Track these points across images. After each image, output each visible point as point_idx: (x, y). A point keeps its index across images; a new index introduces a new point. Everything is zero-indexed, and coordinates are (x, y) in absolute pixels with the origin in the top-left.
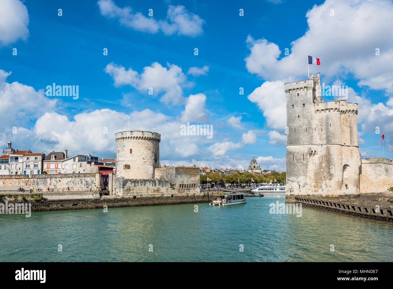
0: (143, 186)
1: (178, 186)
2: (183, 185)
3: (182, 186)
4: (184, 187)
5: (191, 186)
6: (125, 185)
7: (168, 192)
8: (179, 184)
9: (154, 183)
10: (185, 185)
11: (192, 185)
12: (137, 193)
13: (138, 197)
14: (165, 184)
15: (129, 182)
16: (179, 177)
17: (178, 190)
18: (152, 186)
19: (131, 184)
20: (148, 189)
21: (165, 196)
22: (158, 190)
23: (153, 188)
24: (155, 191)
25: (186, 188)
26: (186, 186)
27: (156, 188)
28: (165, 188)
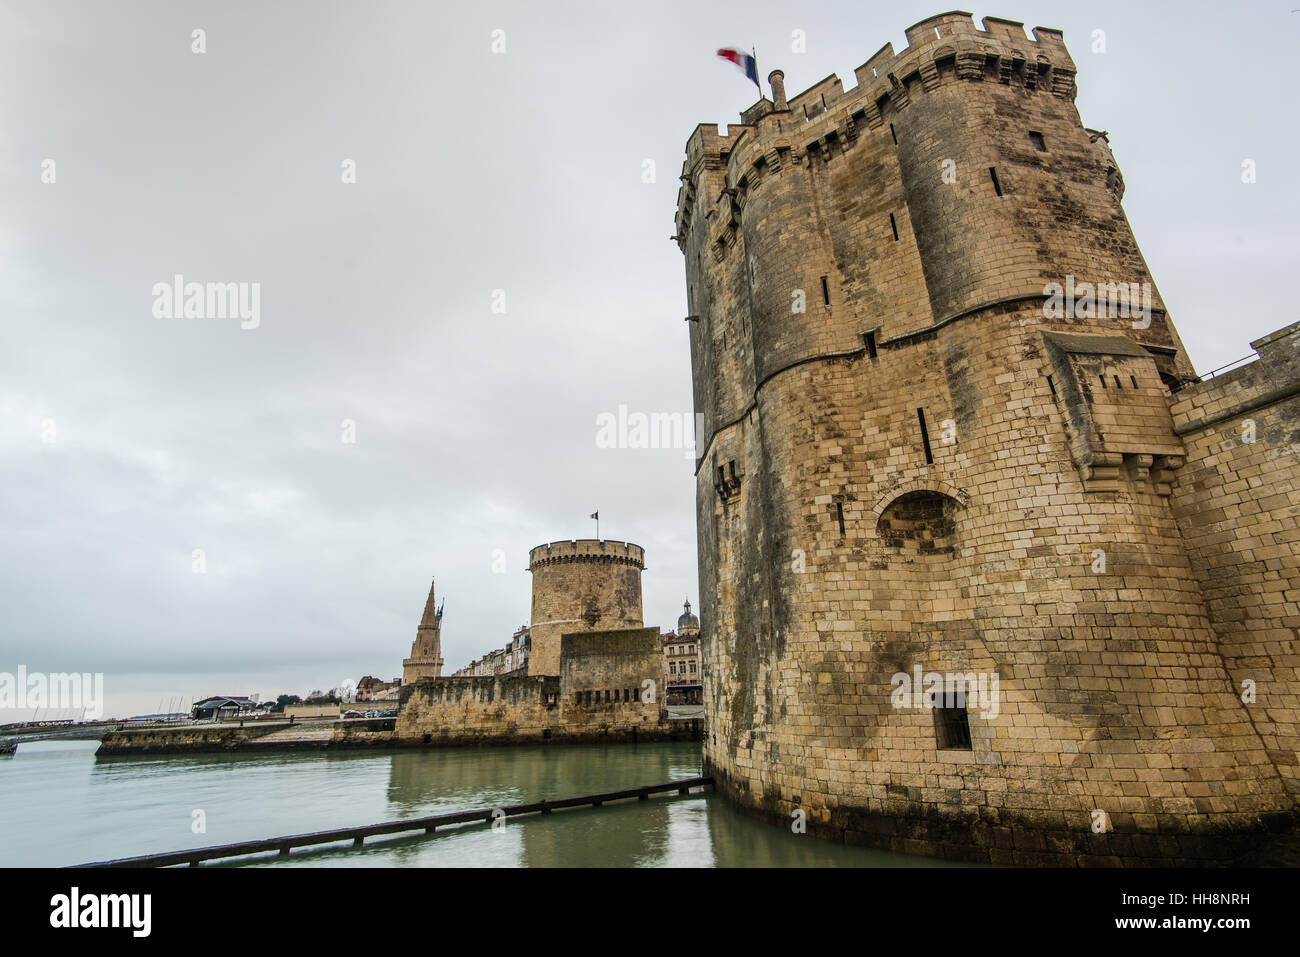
0: (453, 701)
1: (568, 697)
2: (589, 693)
3: (583, 697)
4: (593, 703)
5: (622, 695)
6: (406, 702)
7: (531, 719)
8: (573, 691)
9: (486, 692)
10: (598, 693)
11: (627, 692)
12: (435, 725)
13: (435, 735)
14: (522, 694)
15: (416, 693)
16: (574, 666)
17: (571, 712)
18: (482, 701)
19: (422, 697)
20: (467, 711)
21: (521, 732)
22: (498, 716)
23: (482, 709)
24: (488, 718)
25: (601, 705)
26: (603, 695)
27: (492, 709)
28: (521, 705)
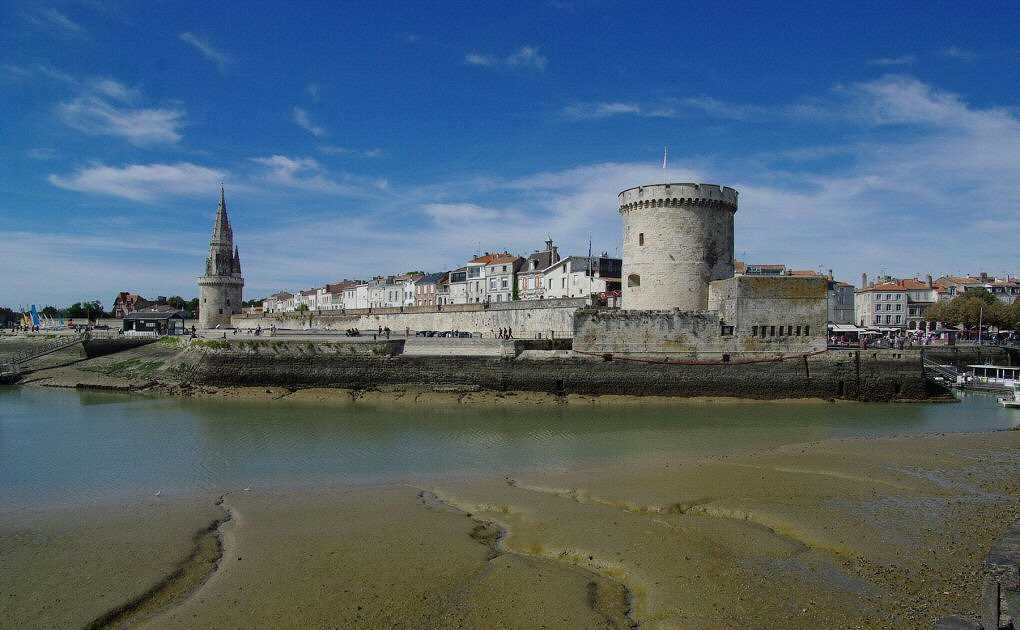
0: (633, 327)
1: (746, 329)
2: (764, 328)
3: (760, 330)
4: (768, 335)
5: (794, 330)
6: (581, 324)
7: (711, 346)
8: (751, 325)
9: (665, 322)
10: (773, 327)
11: (799, 327)
12: (616, 346)
13: (616, 355)
14: (701, 325)
15: (590, 317)
16: (751, 304)
17: (748, 341)
18: (662, 329)
19: (597, 321)
20: (647, 336)
21: (702, 356)
22: (679, 341)
23: (662, 335)
24: (668, 342)
25: (773, 338)
26: (777, 330)
27: (672, 335)
28: (700, 334)
